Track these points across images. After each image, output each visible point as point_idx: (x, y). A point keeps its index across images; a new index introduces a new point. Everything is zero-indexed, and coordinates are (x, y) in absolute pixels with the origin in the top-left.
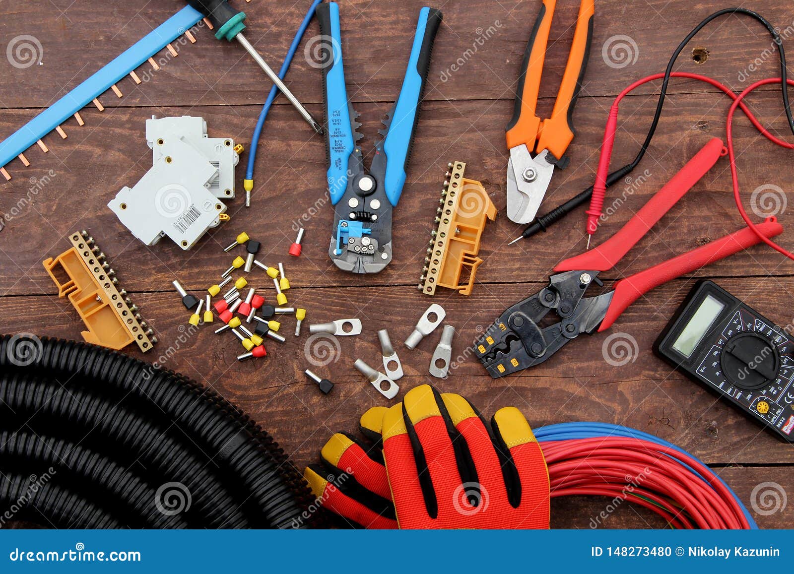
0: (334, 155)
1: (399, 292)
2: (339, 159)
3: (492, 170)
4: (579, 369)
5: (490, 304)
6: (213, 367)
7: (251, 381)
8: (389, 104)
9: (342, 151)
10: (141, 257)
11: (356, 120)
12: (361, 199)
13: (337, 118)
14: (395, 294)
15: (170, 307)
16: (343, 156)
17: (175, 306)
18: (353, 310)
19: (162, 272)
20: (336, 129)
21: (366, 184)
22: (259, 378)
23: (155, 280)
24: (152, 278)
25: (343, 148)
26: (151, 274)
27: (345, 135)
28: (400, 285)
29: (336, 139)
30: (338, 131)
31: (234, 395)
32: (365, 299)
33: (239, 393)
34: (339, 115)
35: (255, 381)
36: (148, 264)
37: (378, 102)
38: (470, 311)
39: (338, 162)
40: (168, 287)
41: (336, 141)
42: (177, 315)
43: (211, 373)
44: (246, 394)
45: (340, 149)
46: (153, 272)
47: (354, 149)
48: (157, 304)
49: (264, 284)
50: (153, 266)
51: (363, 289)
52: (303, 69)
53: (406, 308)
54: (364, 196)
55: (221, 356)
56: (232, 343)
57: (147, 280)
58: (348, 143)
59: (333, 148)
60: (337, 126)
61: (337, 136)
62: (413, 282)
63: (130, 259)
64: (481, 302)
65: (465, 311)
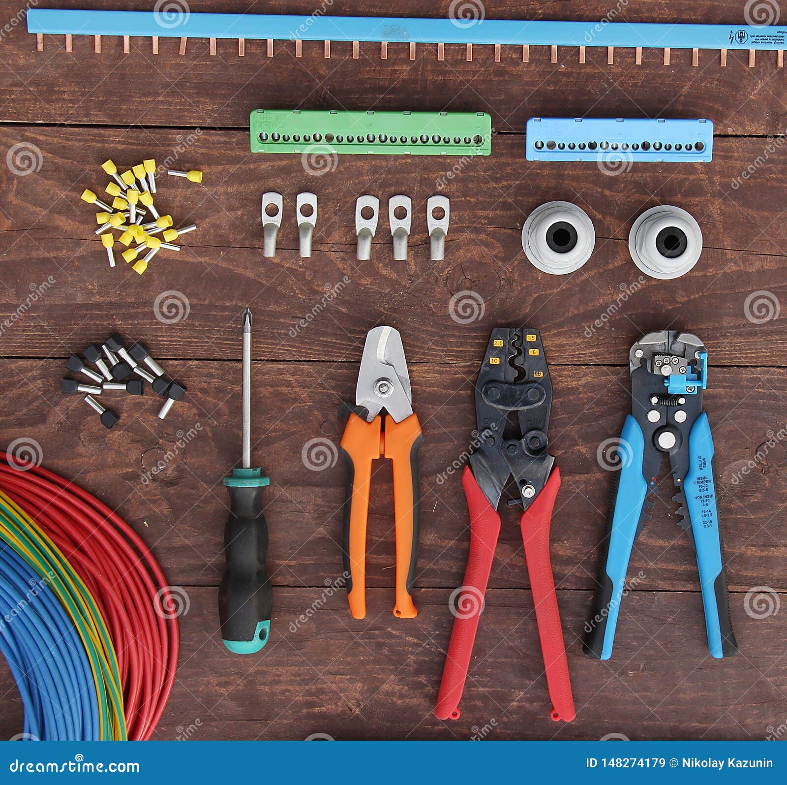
0: (708, 472)
1: (281, 353)
2: (701, 469)
3: (160, 499)
4: (59, 249)
5: (168, 334)
6: (513, 270)
7: (468, 250)
8: (285, 584)
9: (698, 479)
10: (595, 408)
11: (682, 518)
12: (671, 422)
13: (707, 519)
14: (287, 350)
15: (563, 346)
16: (697, 472)
17: (557, 346)
18: (339, 332)
19: (570, 388)
20: (707, 505)
21: (667, 440)
22: (457, 254)
23: (579, 379)
24: (583, 381)
25: (698, 482)
26: (583, 386)
27: (696, 498)
28: (280, 361)
29: (706, 493)
30: (705, 503)
31: (488, 235)
32: (324, 346)
33: (483, 236)
34: (705, 522)
35: (461, 251)
36: (587, 398)
37: (299, 587)
38: (193, 326)
39: (703, 464)
40: (564, 370)
41: (707, 490)
42: (555, 335)
43: (516, 263)
44: (473, 236)
45: (701, 481)
46: (581, 389)
47: (683, 481)
48: (578, 349)
49: (448, 369)
50: (581, 396)
51: (326, 358)
52: (389, 629)
53: (272, 333)
54: (668, 425)
55: (502, 282)
56: (489, 298)
57: (590, 379)
58: (692, 489)
59: (710, 481)
60: (706, 508)
61: (705, 497)
62: (264, 364)
63: (609, 406)
64: (179, 337)
65: (200, 326)
